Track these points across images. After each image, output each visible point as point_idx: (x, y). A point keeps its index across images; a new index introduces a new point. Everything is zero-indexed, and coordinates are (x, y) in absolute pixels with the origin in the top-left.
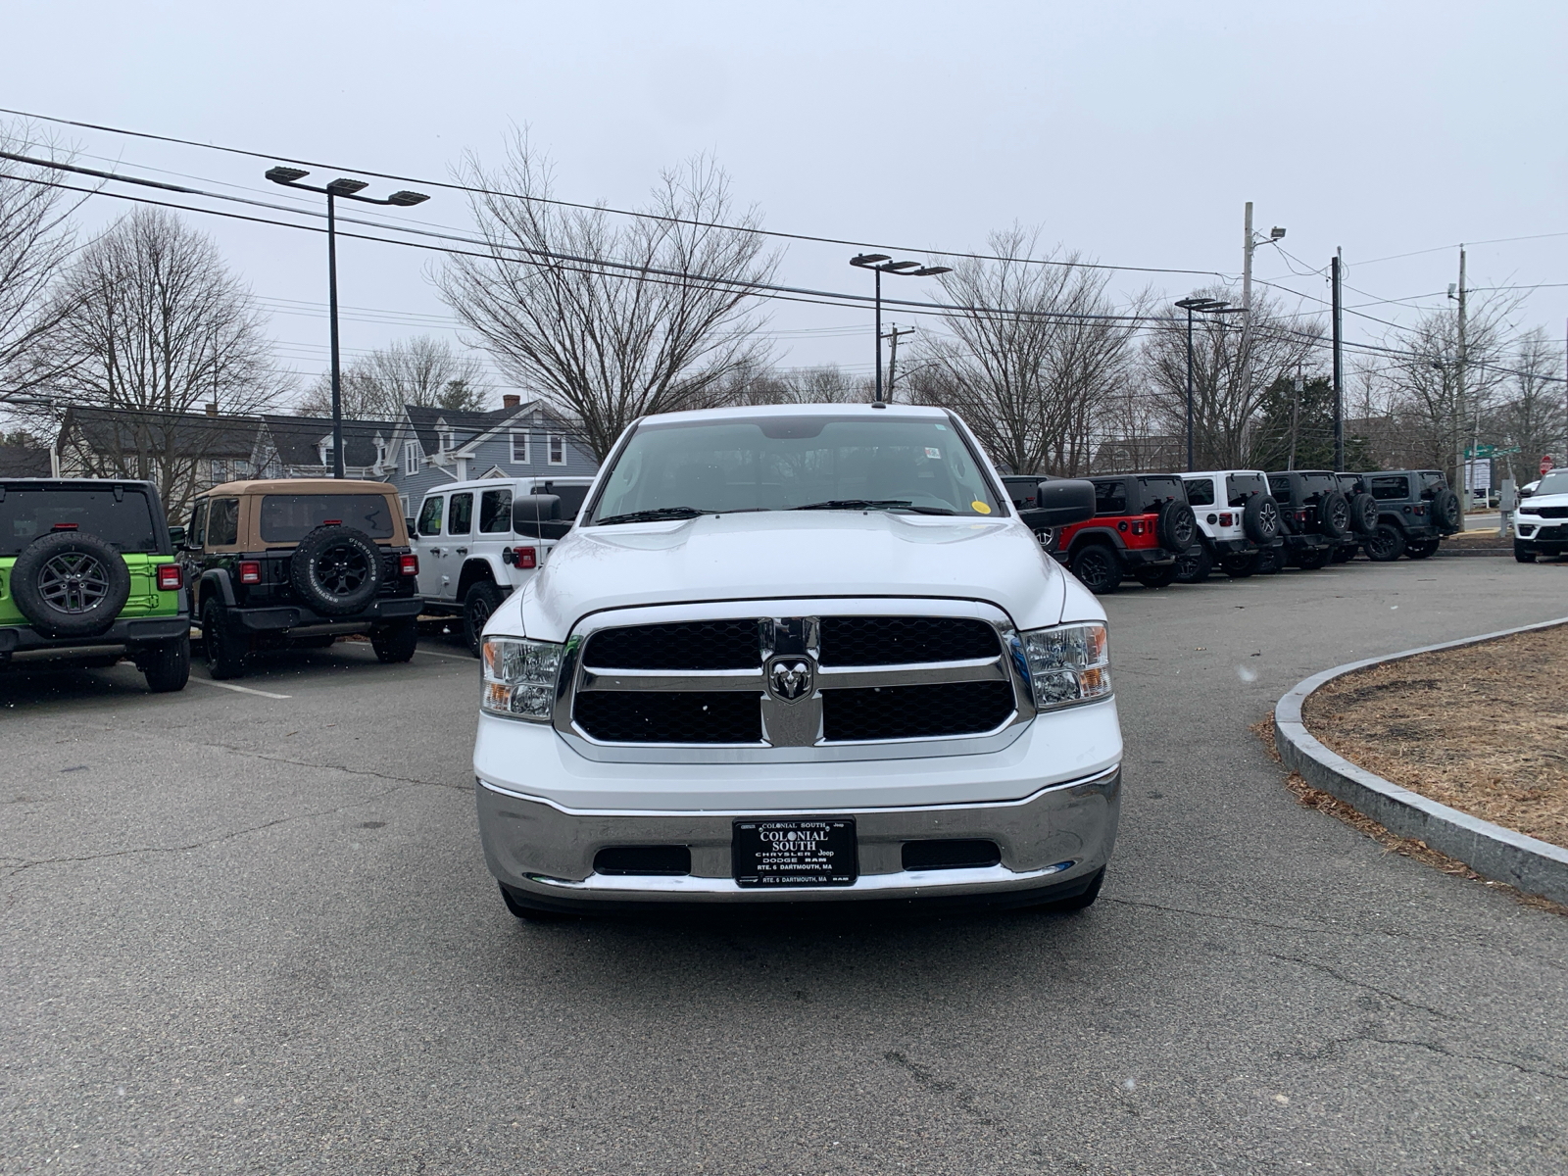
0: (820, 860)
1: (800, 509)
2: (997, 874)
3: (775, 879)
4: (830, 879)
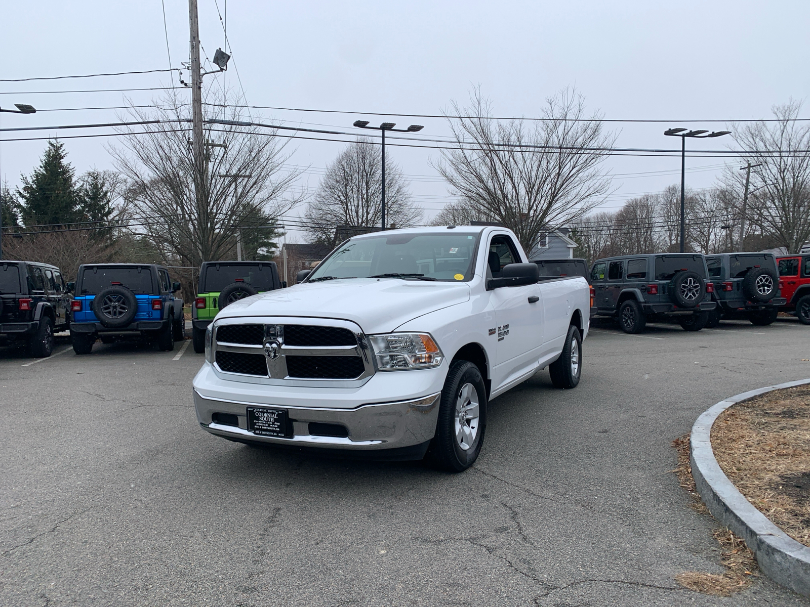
0: (275, 426)
2: (347, 441)
3: (261, 432)
4: (278, 434)
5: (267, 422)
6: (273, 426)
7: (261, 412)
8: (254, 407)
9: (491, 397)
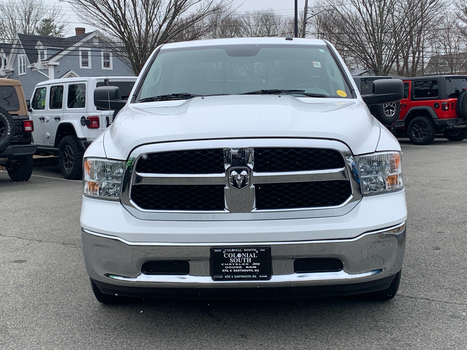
0: (253, 267)
1: (246, 94)
2: (341, 275)
3: (231, 276)
4: (258, 276)
5: (241, 263)
6: (251, 267)
7: (233, 252)
8: (223, 248)
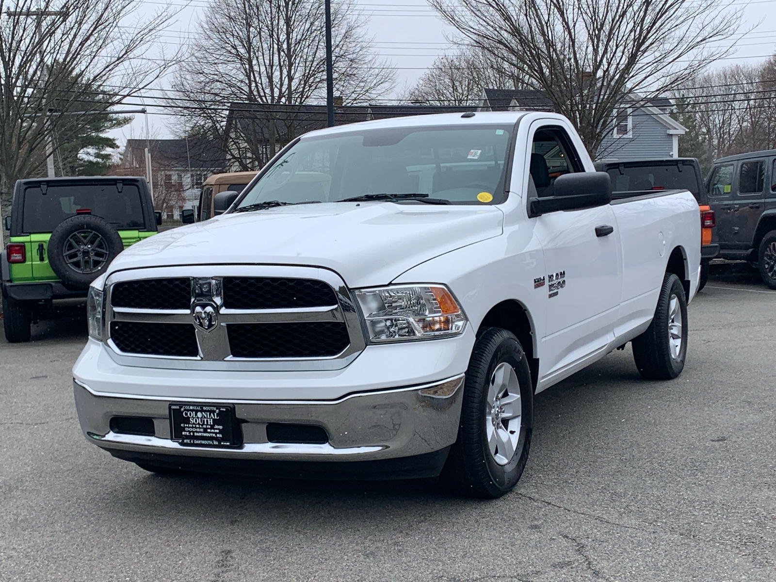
0: (216, 431)
2: (325, 449)
3: (190, 441)
4: (220, 443)
5: (202, 425)
6: (213, 431)
7: (192, 410)
8: (181, 404)
9: (539, 389)
